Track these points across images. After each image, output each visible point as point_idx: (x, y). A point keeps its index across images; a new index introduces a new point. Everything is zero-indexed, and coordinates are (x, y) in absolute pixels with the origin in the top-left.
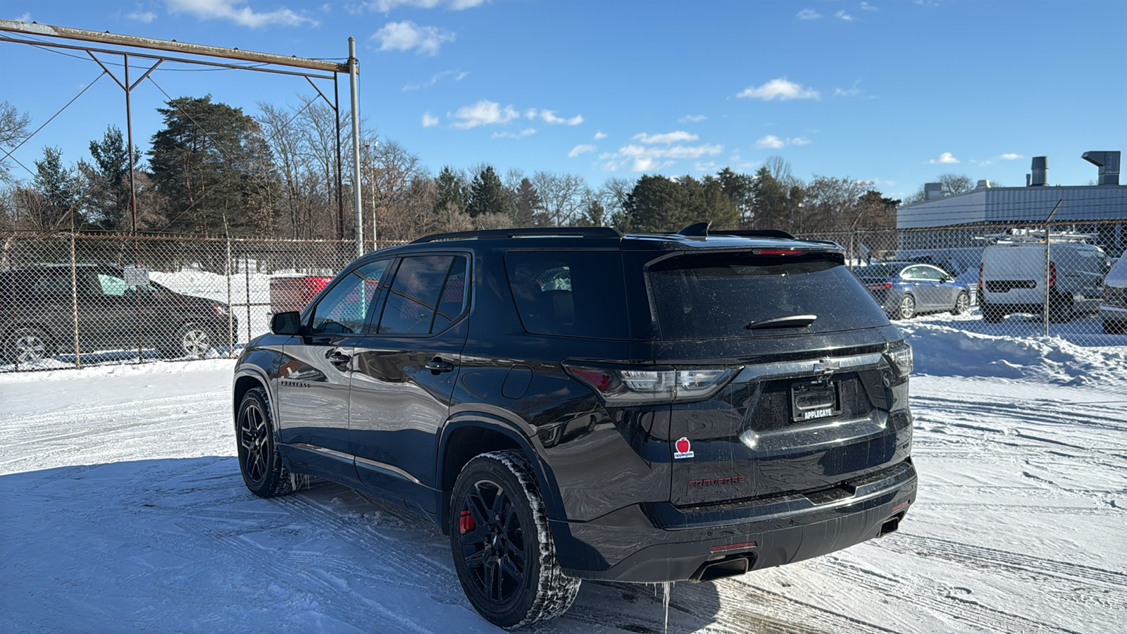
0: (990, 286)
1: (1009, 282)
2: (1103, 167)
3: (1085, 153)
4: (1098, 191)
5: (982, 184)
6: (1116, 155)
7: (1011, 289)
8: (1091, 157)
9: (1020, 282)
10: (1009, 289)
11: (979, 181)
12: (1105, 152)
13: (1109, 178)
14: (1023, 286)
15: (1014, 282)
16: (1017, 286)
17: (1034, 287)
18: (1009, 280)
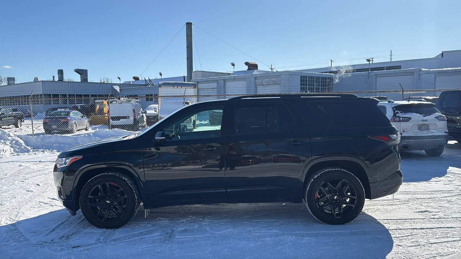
0: (112, 118)
1: (119, 117)
2: (82, 75)
3: (75, 69)
4: (81, 83)
5: (36, 79)
6: (86, 71)
7: (121, 120)
8: (78, 71)
9: (123, 117)
10: (120, 119)
11: (35, 78)
12: (82, 70)
13: (84, 79)
14: (124, 118)
15: (121, 117)
16: (122, 118)
17: (129, 118)
18: (119, 116)
